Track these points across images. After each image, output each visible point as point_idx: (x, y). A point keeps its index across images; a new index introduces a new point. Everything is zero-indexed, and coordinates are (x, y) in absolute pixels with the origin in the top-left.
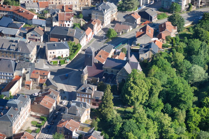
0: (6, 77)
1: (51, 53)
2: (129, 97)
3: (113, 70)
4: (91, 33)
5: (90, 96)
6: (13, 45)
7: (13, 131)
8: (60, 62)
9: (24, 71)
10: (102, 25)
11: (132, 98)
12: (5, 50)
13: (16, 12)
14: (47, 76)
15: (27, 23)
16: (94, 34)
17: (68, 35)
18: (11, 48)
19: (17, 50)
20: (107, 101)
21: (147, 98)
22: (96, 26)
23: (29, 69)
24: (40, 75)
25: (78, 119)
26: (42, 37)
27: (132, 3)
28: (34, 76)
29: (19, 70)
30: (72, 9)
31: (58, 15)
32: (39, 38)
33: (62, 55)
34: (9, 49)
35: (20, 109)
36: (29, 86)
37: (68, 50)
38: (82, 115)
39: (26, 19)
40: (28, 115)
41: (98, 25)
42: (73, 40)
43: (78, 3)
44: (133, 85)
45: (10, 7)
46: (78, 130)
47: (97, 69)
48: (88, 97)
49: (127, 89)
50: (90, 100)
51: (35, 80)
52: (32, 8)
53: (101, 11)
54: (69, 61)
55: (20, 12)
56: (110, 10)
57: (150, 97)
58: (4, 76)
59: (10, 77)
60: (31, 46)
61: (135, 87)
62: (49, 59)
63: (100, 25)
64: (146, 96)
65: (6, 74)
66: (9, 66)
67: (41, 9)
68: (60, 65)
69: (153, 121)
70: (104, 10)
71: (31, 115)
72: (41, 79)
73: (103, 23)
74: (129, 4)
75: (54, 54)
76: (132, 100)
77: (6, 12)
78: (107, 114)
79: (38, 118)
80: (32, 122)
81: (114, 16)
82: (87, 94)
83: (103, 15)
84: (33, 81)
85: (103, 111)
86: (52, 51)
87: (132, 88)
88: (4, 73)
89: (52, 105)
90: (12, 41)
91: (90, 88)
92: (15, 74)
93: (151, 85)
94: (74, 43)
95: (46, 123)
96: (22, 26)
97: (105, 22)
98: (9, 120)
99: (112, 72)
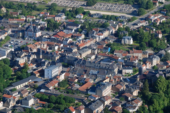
0: (103, 77)
1: (124, 71)
2: (157, 88)
3: (151, 77)
4: (145, 67)
5: (139, 86)
6: (107, 66)
7: (103, 95)
8: (128, 75)
9: (110, 75)
10: (152, 65)
11: (158, 88)
12: (104, 68)
13: (111, 57)
14: (121, 78)
15: (115, 61)
16: (147, 68)
17: (133, 65)
18: (106, 67)
19: (109, 68)
20: (146, 87)
21: (166, 90)
22: (148, 64)
23: (113, 74)
24: (118, 78)
25: (132, 93)
26: (121, 66)
27: (168, 58)
28: (115, 78)
29: (108, 74)
30: (137, 58)
31: (130, 58)
32: (120, 66)
33: (129, 73)
34: (105, 67)
35: (107, 87)
36: (112, 82)
37: (132, 70)
38: (134, 92)
39: (115, 59)
40: (110, 91)
41: (149, 64)
42: (135, 68)
43: (141, 56)
44: (159, 82)
45: (109, 55)
46: (131, 97)
47: (144, 76)
48: (138, 87)
49: (156, 84)
50: (139, 88)
51: (115, 79)
52: (119, 56)
53: (152, 59)
54: (132, 75)
55: (113, 56)
56: (156, 59)
57: (167, 89)
58: (102, 77)
59: (104, 77)
60: (115, 67)
61: (160, 83)
62: (123, 74)
63: (151, 64)
64: (166, 88)
65: (103, 76)
66: (104, 73)
67: (123, 57)
68: (128, 77)
69: (167, 98)
70: (153, 58)
71: (112, 92)
72: (118, 79)
73: (152, 64)
74: (167, 58)
75: (126, 72)
76: (158, 89)
77: (107, 56)
78: (145, 93)
79: (114, 93)
80: (111, 94)
81: (158, 62)
82: (137, 85)
83: (152, 60)
84: (114, 80)
85: (144, 91)
86: (125, 70)
87: (158, 83)
88: (102, 76)
89: (121, 88)
90: (107, 64)
91: (139, 83)
92: (106, 76)
93: (168, 83)
94: (136, 69)
95: (118, 95)
96: (113, 62)
97: (153, 64)
98: (101, 90)
99: (151, 78)
